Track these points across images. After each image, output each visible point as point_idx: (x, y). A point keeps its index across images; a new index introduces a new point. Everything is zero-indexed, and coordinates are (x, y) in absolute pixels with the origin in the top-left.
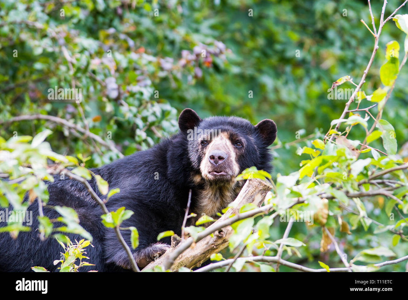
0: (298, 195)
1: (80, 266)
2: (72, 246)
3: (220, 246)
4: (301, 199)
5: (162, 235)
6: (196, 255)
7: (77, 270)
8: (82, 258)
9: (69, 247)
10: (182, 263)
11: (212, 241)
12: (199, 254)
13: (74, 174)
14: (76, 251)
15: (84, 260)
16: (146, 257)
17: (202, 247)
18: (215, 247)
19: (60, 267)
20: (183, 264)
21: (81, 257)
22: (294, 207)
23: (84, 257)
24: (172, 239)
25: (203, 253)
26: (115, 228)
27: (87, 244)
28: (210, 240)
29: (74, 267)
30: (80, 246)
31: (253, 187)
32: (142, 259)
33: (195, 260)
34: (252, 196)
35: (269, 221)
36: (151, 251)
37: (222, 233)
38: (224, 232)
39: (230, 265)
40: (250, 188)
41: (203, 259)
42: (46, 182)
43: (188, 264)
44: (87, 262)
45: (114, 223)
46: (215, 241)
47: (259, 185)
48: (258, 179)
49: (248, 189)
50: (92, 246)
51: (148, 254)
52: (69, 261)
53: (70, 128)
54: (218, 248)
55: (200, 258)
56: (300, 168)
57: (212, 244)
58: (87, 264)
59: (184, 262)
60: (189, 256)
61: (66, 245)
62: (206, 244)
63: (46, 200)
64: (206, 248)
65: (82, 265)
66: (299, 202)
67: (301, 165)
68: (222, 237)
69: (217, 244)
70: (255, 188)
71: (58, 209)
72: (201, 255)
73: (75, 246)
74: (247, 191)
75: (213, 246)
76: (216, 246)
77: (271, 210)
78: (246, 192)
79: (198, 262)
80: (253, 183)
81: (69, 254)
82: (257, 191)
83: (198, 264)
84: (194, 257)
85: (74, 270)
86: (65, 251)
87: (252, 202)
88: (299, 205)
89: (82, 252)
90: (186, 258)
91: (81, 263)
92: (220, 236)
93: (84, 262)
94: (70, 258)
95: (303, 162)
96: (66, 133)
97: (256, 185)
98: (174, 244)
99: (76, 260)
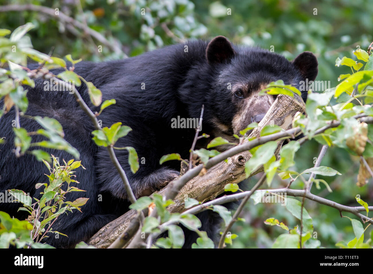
0: (333, 117)
1: (67, 192)
2: (58, 167)
3: (239, 176)
4: (335, 122)
5: (165, 158)
6: (210, 185)
7: (64, 196)
8: (70, 183)
9: (55, 168)
10: (193, 194)
11: (231, 169)
12: (214, 185)
13: (60, 79)
14: (63, 173)
15: (72, 184)
16: (150, 187)
17: (217, 176)
18: (233, 177)
19: (44, 192)
20: (194, 196)
21: (69, 181)
22: (326, 131)
23: (73, 181)
24: (181, 165)
25: (219, 184)
26: (109, 147)
27: (77, 164)
28: (227, 168)
29: (61, 192)
30: (69, 167)
31: (283, 107)
32: (146, 190)
33: (209, 191)
34: (281, 118)
35: (294, 146)
36: (156, 180)
37: (242, 160)
38: (245, 159)
39: (246, 198)
40: (279, 108)
41: (218, 191)
42: (25, 87)
43: (199, 196)
44: (76, 187)
45: (107, 141)
46: (234, 170)
47: (290, 104)
48: (289, 97)
49: (276, 109)
50: (84, 168)
51: (153, 184)
52: (55, 185)
53: (66, 23)
54: (237, 178)
55: (215, 189)
56: (338, 83)
57: (230, 174)
58: (76, 189)
59: (195, 194)
60: (201, 187)
61: (52, 165)
62: (223, 173)
63: (24, 108)
64: (222, 178)
65: (71, 190)
66: (333, 126)
67: (339, 80)
68: (242, 165)
69: (236, 174)
70: (286, 108)
71: (39, 119)
72: (216, 186)
73: (63, 167)
74: (276, 112)
75: (232, 176)
76: (235, 176)
77: (299, 134)
78: (274, 112)
79: (212, 194)
80: (283, 102)
81: (55, 177)
82: (288, 111)
83: (212, 197)
84: (208, 187)
85: (60, 195)
86: (50, 172)
87: (281, 125)
88: (333, 130)
89: (71, 175)
90: (197, 189)
91: (69, 188)
92: (240, 164)
93: (72, 187)
94: (55, 181)
95: (342, 76)
96: (62, 28)
97: (287, 105)
98: (183, 171)
99: (63, 184)
